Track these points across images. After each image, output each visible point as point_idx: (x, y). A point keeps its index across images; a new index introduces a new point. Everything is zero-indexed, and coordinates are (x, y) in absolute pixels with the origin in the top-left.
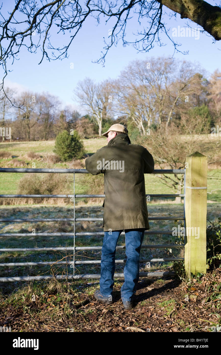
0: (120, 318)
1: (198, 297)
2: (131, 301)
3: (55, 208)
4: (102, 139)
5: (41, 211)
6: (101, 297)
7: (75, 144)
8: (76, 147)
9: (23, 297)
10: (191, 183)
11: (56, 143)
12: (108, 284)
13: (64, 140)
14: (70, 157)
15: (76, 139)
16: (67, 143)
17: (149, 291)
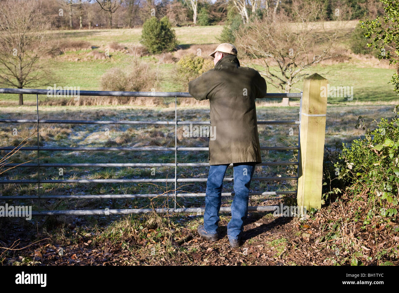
0: (226, 258)
1: (311, 235)
2: (238, 240)
3: (144, 111)
4: (197, 27)
5: (128, 116)
6: (205, 234)
7: (166, 33)
8: (166, 37)
9: (121, 231)
10: (308, 109)
11: (142, 32)
12: (213, 221)
13: (153, 28)
14: (160, 49)
15: (167, 27)
16: (156, 31)
17: (257, 227)
